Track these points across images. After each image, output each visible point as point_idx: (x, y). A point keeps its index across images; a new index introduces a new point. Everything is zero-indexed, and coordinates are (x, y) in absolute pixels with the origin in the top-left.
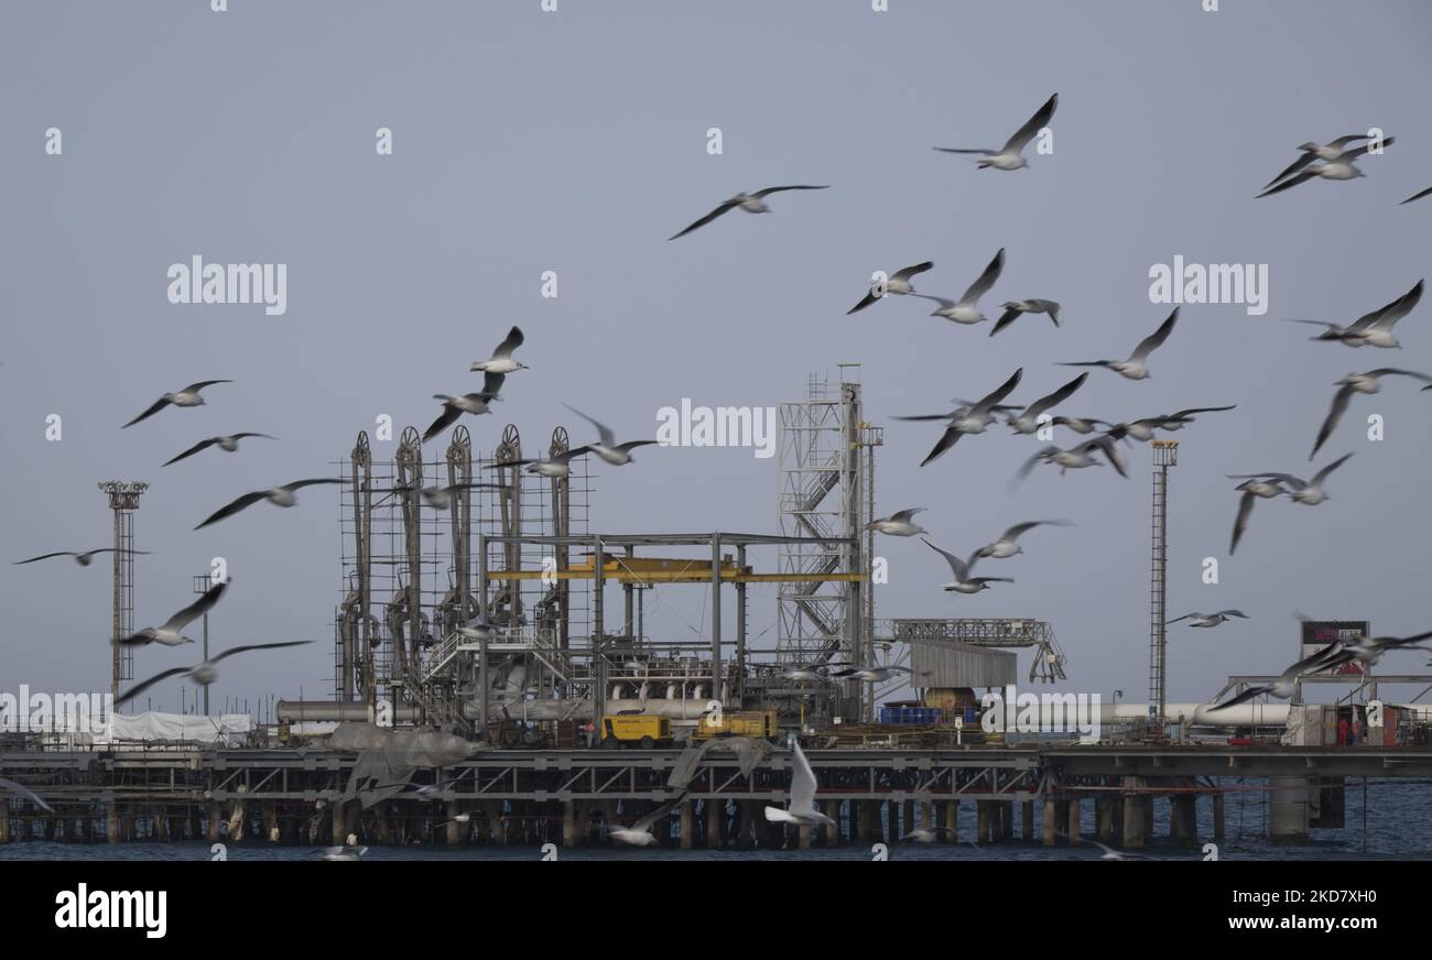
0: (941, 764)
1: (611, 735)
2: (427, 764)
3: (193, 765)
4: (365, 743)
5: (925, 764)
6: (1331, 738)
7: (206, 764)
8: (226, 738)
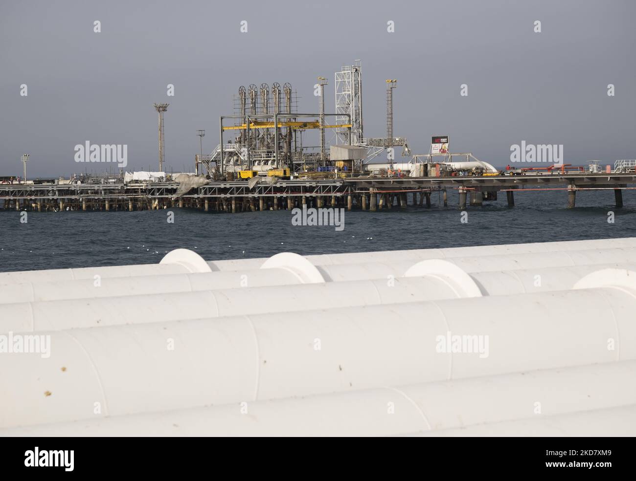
0: (318, 184)
1: (240, 177)
2: (195, 187)
3: (144, 188)
4: (183, 180)
5: (314, 184)
6: (422, 174)
7: (147, 187)
8: (153, 179)
